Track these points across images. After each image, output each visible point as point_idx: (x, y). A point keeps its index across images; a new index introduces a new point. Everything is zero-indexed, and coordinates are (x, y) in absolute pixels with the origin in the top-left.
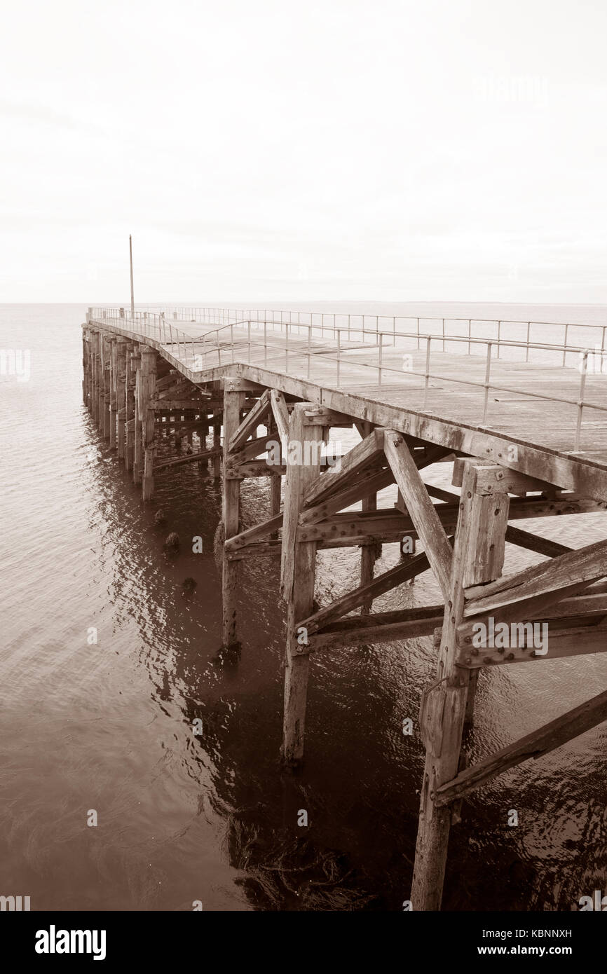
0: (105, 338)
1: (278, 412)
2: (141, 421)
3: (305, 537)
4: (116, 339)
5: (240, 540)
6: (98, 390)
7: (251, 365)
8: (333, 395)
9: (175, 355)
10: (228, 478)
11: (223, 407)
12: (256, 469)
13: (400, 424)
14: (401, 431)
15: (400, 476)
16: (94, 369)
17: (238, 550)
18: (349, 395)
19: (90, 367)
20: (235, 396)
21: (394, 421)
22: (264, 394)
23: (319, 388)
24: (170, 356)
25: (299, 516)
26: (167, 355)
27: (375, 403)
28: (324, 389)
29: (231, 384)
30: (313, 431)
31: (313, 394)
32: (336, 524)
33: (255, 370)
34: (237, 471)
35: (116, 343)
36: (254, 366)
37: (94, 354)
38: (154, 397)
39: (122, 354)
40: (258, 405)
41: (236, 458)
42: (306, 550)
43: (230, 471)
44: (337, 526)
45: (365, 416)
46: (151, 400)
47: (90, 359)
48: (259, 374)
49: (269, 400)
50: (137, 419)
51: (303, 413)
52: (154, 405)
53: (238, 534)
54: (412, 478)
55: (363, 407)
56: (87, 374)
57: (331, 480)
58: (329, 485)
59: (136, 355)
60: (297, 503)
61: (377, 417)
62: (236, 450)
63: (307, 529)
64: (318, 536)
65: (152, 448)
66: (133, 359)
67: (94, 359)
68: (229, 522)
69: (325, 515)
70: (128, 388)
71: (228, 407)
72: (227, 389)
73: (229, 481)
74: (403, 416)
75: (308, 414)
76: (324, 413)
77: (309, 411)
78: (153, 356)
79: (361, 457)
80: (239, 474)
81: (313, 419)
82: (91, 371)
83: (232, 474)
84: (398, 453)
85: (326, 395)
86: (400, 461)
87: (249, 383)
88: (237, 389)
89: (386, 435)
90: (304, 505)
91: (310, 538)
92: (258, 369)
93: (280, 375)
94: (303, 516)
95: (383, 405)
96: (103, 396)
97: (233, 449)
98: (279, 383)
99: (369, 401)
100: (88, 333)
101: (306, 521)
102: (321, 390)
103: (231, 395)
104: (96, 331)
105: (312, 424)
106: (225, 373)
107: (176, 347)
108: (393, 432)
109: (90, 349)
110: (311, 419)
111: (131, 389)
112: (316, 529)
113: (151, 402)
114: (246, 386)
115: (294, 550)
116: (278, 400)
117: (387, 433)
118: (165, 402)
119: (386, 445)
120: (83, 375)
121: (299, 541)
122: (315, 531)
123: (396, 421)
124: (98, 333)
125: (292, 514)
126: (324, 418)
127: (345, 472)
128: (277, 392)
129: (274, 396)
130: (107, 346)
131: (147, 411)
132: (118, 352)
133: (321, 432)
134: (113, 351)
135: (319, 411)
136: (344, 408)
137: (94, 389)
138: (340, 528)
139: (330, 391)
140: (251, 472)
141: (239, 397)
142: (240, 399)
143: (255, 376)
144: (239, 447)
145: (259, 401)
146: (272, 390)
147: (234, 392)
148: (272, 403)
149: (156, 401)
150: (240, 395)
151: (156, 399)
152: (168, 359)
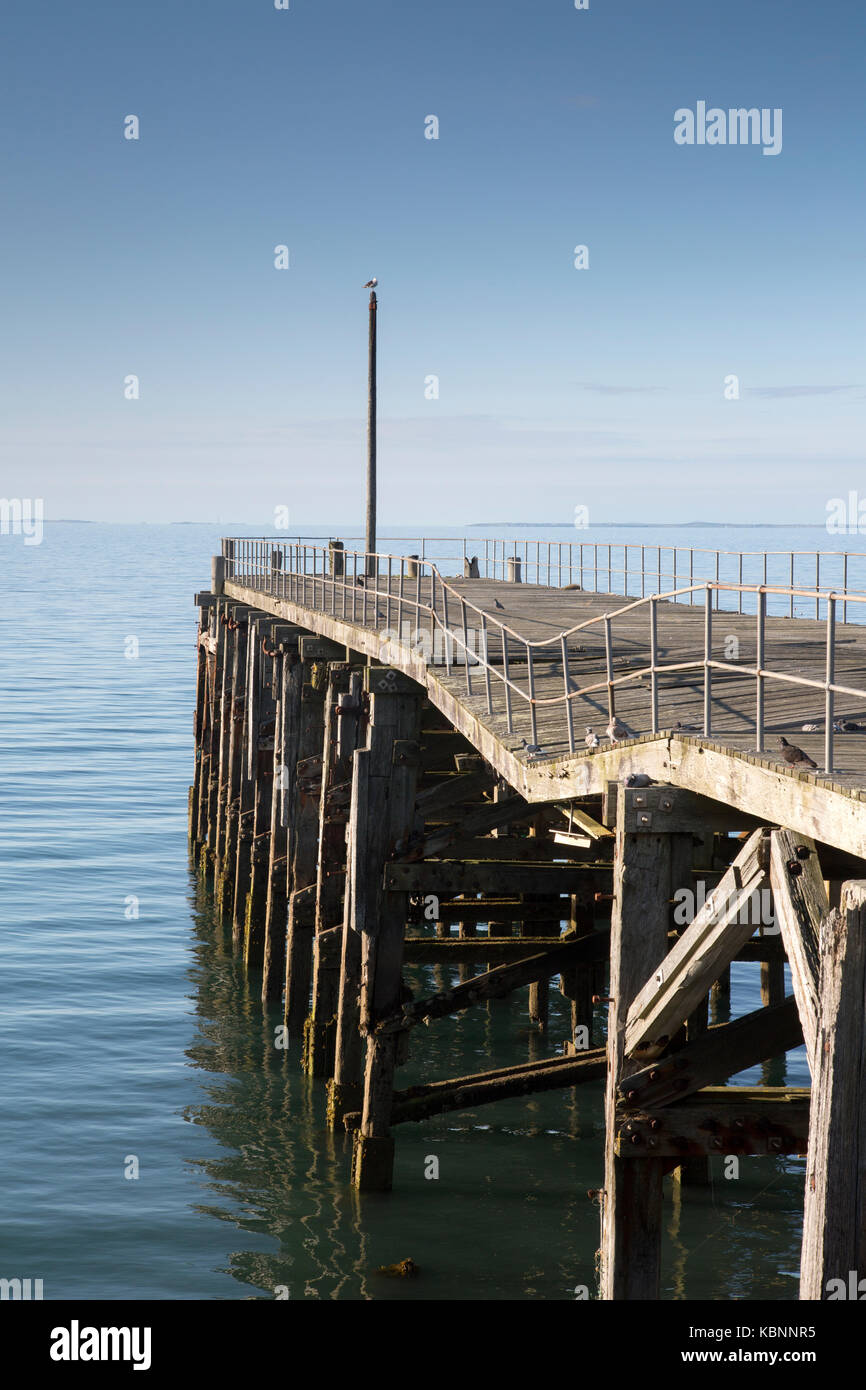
4: (295, 647)
12: (726, 1123)
20: (653, 852)
22: (749, 847)
29: (640, 806)
33: (724, 757)
40: (726, 887)
41: (655, 1077)
46: (396, 857)
48: (732, 775)
49: (765, 866)
50: (349, 925)
52: (406, 875)
71: (629, 887)
72: (626, 825)
78: (408, 704)
83: (635, 1138)
88: (661, 827)
93: (801, 777)
97: (644, 1045)
98: (799, 808)
100: (216, 624)
103: (642, 846)
116: (792, 870)
128: (793, 842)
129: (780, 854)
140: (708, 1133)
141: (667, 854)
142: (672, 859)
143: (724, 780)
144: (666, 1037)
145: (730, 873)
146: (773, 834)
147: (650, 834)
148: (773, 876)
149: (414, 862)
150: (672, 850)
151: (413, 856)
152: (454, 717)
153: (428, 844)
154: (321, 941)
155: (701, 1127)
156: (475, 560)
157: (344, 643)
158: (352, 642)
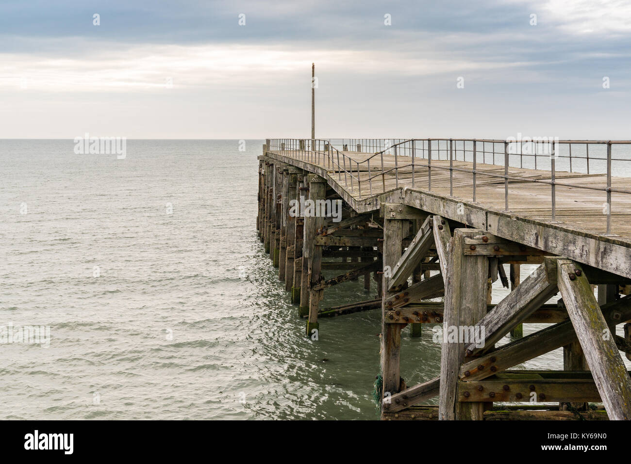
0: (277, 169)
1: (439, 242)
2: (307, 258)
3: (468, 395)
4: (288, 170)
5: (401, 399)
6: (270, 226)
7: (414, 189)
8: (499, 218)
9: (342, 184)
10: (387, 322)
11: (383, 238)
12: (421, 313)
13: (577, 252)
14: (578, 260)
15: (577, 318)
16: (267, 203)
17: (398, 412)
18: (518, 218)
19: (264, 201)
20: (396, 225)
21: (569, 248)
22: (426, 221)
23: (484, 212)
24: (337, 185)
25: (459, 369)
26: (334, 183)
27: (547, 226)
28: (491, 212)
29: (391, 211)
30: (476, 263)
31: (478, 219)
32: (509, 383)
33: (418, 194)
34: (398, 314)
35: (288, 174)
36: (417, 189)
37: (268, 187)
38: (322, 232)
39: (293, 186)
40: (419, 235)
41: (397, 298)
42: (470, 413)
43: (389, 313)
44: (511, 386)
45: (536, 243)
46: (318, 234)
47: (264, 192)
48: (421, 199)
49: (432, 228)
50: (304, 257)
51: (462, 239)
52: (322, 240)
53: (399, 392)
54: (591, 321)
55: (534, 232)
56: (261, 210)
57: (496, 324)
58: (494, 330)
59: (306, 186)
60: (457, 351)
61: (550, 244)
62: (397, 289)
63: (470, 385)
64: (485, 396)
65: (317, 289)
66: (302, 189)
67: (268, 192)
68: (388, 375)
69: (493, 369)
70: (297, 222)
71: (388, 237)
72: (387, 217)
73: (388, 325)
74: (580, 241)
75: (468, 241)
76: (489, 241)
77: (471, 237)
78: (322, 186)
79: (530, 294)
80: (401, 318)
81: (475, 248)
82: (264, 205)
83: (391, 317)
84: (573, 288)
85: (493, 221)
86: (576, 298)
87: (412, 209)
88: (399, 217)
89: (559, 266)
90: (466, 355)
91: (474, 398)
92: (421, 193)
93: (443, 198)
94: (465, 368)
95: (556, 228)
96: (274, 233)
97: (394, 287)
98: (442, 208)
99: (540, 224)
100: (264, 165)
101: (468, 375)
102: (486, 213)
103: (392, 224)
104: (270, 163)
105: (473, 253)
106: (388, 199)
107: (343, 176)
108: (569, 262)
109: (265, 182)
110: (473, 247)
111: (300, 224)
112: (482, 387)
113: (319, 237)
114: (409, 213)
115: (454, 411)
116: (440, 228)
117: (560, 262)
118: (334, 237)
119: (560, 278)
120: (258, 210)
121: (460, 400)
122: (481, 389)
123: (571, 248)
124: (272, 165)
125: (450, 364)
126: (489, 248)
127: (513, 313)
128: (441, 219)
129: (436, 223)
130: (280, 178)
131: (313, 246)
132: (289, 184)
133: (487, 264)
134: (284, 182)
135: (483, 238)
136: (512, 234)
137: (267, 225)
138: (515, 389)
139: (496, 214)
140: (415, 316)
141: (401, 226)
142: (402, 228)
143: (418, 202)
144: (401, 285)
145: (420, 230)
146: (434, 217)
147: (395, 220)
148: (434, 231)
149: (324, 236)
150: (403, 224)
151: (324, 234)
152: (335, 188)
153: (329, 230)
154: (296, 263)
155: (413, 314)
156: (346, 145)
157: (302, 168)
158: (304, 167)
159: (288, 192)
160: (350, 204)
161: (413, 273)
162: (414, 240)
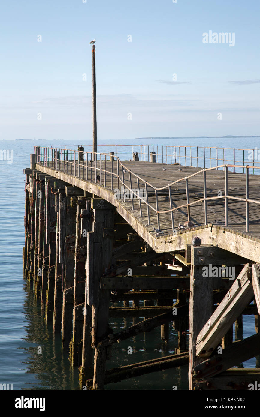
4: (64, 190)
19: (33, 228)
22: (244, 270)
24: (129, 215)
26: (125, 212)
29: (200, 255)
33: (233, 235)
35: (64, 195)
38: (110, 272)
40: (235, 287)
46: (105, 275)
47: (34, 217)
48: (237, 242)
49: (250, 279)
66: (83, 216)
67: (38, 218)
72: (194, 262)
82: (33, 234)
97: (203, 352)
100: (32, 181)
109: (33, 202)
111: (82, 260)
113: (106, 279)
129: (256, 274)
130: (54, 200)
131: (98, 291)
134: (60, 206)
143: (233, 244)
144: (212, 349)
145: (236, 282)
146: (253, 266)
148: (253, 283)
149: (113, 277)
151: (112, 274)
152: (127, 218)
153: (118, 269)
156: (137, 154)
157: (83, 189)
158: (87, 188)
159: (66, 219)
160: (146, 240)
161: (225, 336)
162: (228, 293)
